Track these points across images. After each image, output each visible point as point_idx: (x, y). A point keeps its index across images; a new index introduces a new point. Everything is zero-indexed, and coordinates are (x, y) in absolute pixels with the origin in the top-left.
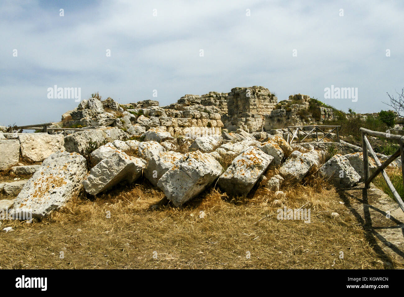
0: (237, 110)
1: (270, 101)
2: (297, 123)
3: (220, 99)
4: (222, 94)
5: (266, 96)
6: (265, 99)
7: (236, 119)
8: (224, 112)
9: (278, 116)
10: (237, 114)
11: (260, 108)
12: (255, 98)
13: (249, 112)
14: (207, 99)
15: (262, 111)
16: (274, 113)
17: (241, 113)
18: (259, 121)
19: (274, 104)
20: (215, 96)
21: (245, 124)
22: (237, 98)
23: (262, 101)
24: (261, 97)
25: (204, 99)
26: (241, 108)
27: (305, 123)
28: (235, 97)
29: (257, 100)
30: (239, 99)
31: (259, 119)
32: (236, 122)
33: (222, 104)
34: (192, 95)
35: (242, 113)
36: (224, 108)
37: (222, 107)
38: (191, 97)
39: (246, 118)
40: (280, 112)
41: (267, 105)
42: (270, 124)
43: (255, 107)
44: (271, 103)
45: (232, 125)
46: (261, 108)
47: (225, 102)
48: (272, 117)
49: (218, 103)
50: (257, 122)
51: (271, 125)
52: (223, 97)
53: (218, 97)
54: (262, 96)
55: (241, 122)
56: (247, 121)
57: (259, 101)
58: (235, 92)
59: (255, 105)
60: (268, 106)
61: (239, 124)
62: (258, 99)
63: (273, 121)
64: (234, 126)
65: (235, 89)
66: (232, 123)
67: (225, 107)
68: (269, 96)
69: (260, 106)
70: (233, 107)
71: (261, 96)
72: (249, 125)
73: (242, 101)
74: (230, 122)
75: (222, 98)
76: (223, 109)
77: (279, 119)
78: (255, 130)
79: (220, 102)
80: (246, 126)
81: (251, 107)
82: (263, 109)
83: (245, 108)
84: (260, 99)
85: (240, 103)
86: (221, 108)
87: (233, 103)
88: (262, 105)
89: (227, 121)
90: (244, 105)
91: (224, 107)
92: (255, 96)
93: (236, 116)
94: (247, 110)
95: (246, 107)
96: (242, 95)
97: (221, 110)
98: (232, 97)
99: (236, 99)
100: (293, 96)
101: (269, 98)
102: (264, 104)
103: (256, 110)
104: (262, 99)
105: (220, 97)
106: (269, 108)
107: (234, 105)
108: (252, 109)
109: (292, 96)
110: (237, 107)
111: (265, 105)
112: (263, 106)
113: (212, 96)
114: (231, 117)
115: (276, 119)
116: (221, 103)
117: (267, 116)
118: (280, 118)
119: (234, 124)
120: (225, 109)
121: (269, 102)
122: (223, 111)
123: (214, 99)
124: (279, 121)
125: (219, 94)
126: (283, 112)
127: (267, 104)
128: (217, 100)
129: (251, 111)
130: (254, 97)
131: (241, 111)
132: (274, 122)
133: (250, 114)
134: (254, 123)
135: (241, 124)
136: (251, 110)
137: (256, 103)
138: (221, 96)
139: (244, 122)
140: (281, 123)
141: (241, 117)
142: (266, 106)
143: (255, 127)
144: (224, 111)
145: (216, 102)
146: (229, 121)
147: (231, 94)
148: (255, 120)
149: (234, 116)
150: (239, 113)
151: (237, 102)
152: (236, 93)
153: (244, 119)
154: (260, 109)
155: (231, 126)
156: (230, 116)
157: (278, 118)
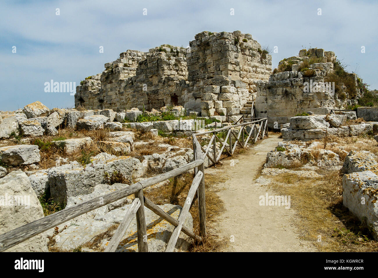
0: (204, 73)
1: (261, 61)
2: (327, 102)
3: (177, 55)
4: (182, 48)
5: (254, 50)
6: (253, 55)
7: (201, 89)
8: (182, 77)
9: (286, 85)
10: (203, 79)
11: (245, 70)
12: (237, 51)
13: (227, 75)
14: (155, 54)
15: (248, 76)
16: (277, 79)
17: (211, 78)
18: (244, 94)
19: (267, 66)
20: (168, 50)
21: (218, 99)
22: (205, 50)
23: (249, 58)
24: (247, 52)
25: (150, 54)
26: (212, 68)
27: (339, 100)
28: (202, 48)
29: (240, 55)
30: (208, 52)
31: (243, 90)
32: (201, 94)
33: (181, 64)
34: (137, 52)
35: (213, 78)
36: (182, 71)
37: (179, 68)
38: (136, 53)
39: (221, 87)
40: (289, 77)
41: (256, 67)
42: (266, 100)
43: (237, 68)
44: (262, 63)
45: (195, 100)
46: (247, 71)
47: (185, 61)
48: (273, 87)
49: (173, 62)
50: (241, 95)
51: (270, 102)
52: (182, 52)
53: (174, 52)
54: (249, 50)
55: (212, 94)
56: (222, 92)
57: (244, 59)
58: (201, 41)
59: (237, 64)
60: (258, 69)
61: (207, 98)
62: (242, 54)
63: (274, 94)
64: (199, 100)
65: (203, 34)
66: (194, 95)
67: (185, 70)
68: (259, 51)
69: (246, 67)
70: (197, 67)
71: (247, 50)
72: (226, 100)
73: (214, 55)
74: (192, 93)
75: (180, 54)
76: (180, 73)
77: (286, 91)
78: (237, 110)
79: (176, 60)
80: (220, 102)
81: (230, 67)
82: (250, 72)
83: (218, 70)
84: (245, 54)
85: (210, 60)
86: (177, 71)
87: (198, 59)
88: (249, 65)
89: (186, 92)
90: (217, 63)
91: (183, 69)
92: (237, 48)
93: (201, 83)
94: (223, 72)
95: (221, 66)
96: (214, 46)
97: (178, 73)
98: (196, 49)
99: (204, 53)
100: (307, 51)
101: (259, 55)
102: (253, 64)
103: (238, 73)
104: (250, 56)
105: (177, 52)
106: (259, 73)
107: (198, 62)
108: (232, 71)
109: (305, 51)
110: (205, 66)
111: (253, 67)
112: (250, 68)
113: (165, 51)
114: (193, 86)
115: (280, 90)
116: (178, 61)
117: (262, 84)
118: (288, 89)
119: (199, 98)
120: (184, 73)
121: (259, 62)
122: (180, 75)
123: (167, 55)
124: (286, 94)
125: (176, 48)
126: (297, 76)
127: (257, 64)
128: (172, 57)
129: (230, 74)
130: (235, 49)
131: (211, 75)
132: (276, 96)
133: (228, 80)
134: (236, 97)
135: (211, 98)
136: (230, 72)
137: (238, 60)
138: (179, 50)
139: (216, 94)
140: (291, 99)
141: (212, 85)
142: (254, 69)
143: (236, 105)
144: (182, 75)
145: (169, 59)
146: (189, 92)
147: (195, 45)
148: (237, 91)
149: (198, 83)
150: (208, 78)
151: (205, 59)
152: (203, 41)
153: (217, 88)
154: (245, 73)
155: (192, 101)
156: (191, 82)
157: (284, 89)
